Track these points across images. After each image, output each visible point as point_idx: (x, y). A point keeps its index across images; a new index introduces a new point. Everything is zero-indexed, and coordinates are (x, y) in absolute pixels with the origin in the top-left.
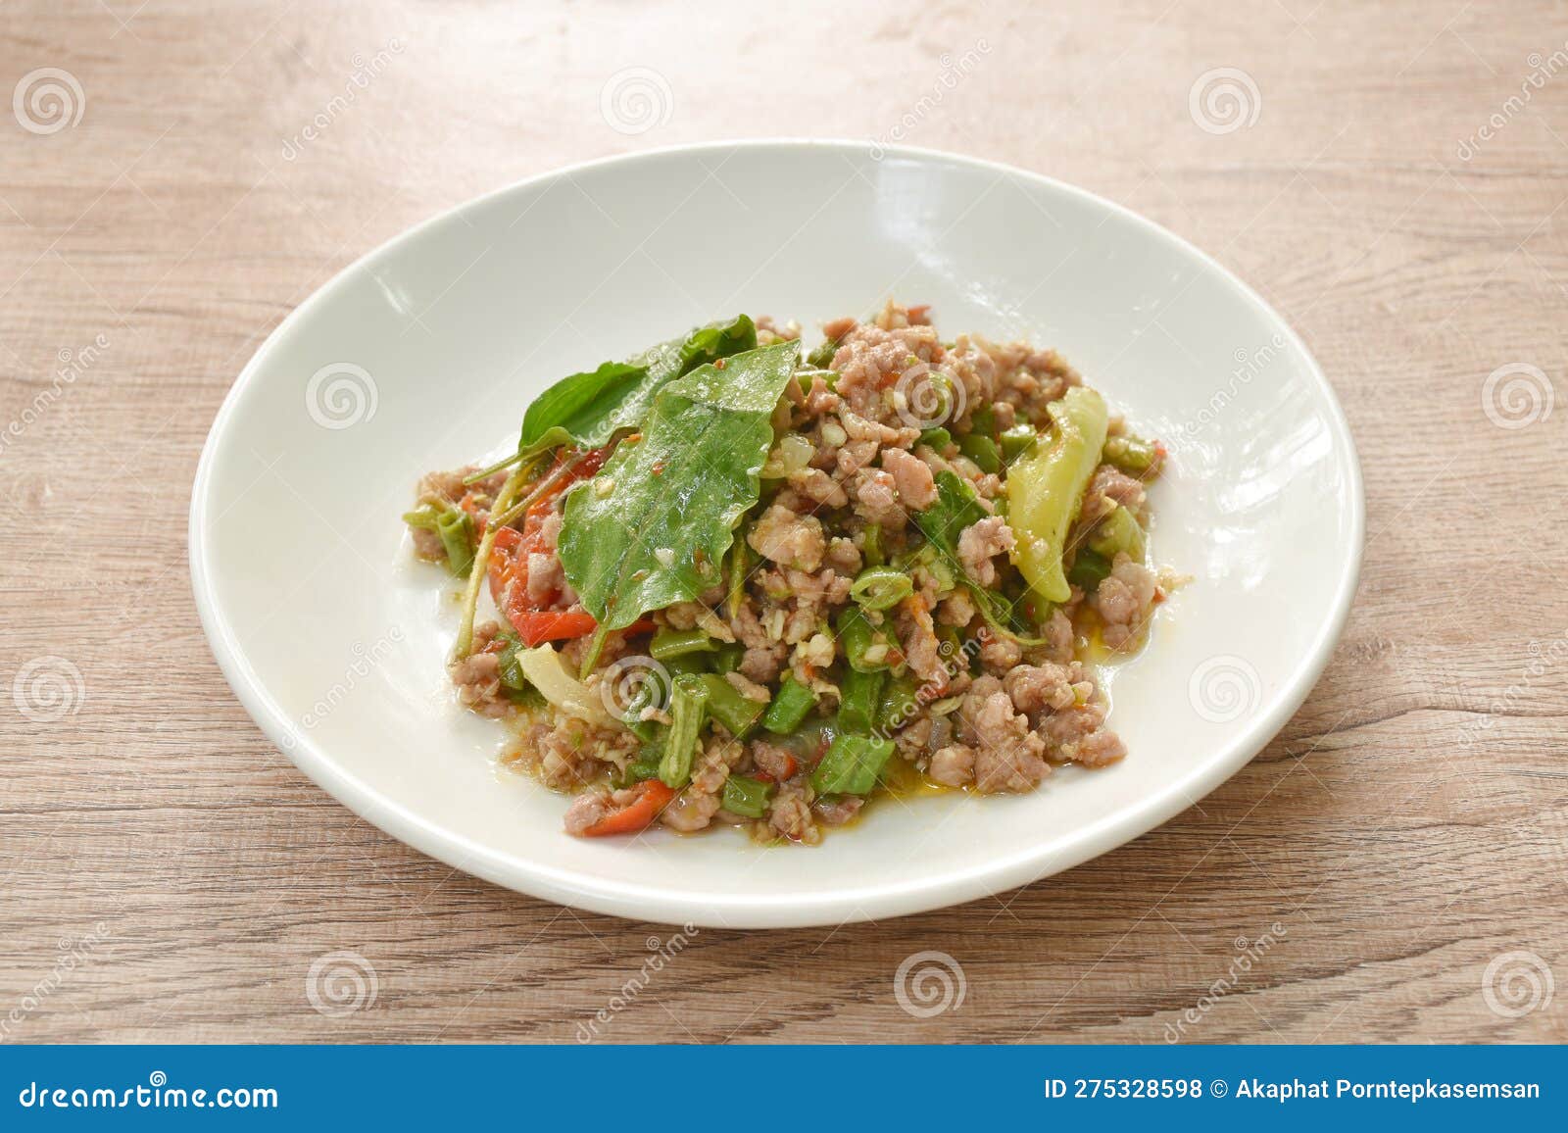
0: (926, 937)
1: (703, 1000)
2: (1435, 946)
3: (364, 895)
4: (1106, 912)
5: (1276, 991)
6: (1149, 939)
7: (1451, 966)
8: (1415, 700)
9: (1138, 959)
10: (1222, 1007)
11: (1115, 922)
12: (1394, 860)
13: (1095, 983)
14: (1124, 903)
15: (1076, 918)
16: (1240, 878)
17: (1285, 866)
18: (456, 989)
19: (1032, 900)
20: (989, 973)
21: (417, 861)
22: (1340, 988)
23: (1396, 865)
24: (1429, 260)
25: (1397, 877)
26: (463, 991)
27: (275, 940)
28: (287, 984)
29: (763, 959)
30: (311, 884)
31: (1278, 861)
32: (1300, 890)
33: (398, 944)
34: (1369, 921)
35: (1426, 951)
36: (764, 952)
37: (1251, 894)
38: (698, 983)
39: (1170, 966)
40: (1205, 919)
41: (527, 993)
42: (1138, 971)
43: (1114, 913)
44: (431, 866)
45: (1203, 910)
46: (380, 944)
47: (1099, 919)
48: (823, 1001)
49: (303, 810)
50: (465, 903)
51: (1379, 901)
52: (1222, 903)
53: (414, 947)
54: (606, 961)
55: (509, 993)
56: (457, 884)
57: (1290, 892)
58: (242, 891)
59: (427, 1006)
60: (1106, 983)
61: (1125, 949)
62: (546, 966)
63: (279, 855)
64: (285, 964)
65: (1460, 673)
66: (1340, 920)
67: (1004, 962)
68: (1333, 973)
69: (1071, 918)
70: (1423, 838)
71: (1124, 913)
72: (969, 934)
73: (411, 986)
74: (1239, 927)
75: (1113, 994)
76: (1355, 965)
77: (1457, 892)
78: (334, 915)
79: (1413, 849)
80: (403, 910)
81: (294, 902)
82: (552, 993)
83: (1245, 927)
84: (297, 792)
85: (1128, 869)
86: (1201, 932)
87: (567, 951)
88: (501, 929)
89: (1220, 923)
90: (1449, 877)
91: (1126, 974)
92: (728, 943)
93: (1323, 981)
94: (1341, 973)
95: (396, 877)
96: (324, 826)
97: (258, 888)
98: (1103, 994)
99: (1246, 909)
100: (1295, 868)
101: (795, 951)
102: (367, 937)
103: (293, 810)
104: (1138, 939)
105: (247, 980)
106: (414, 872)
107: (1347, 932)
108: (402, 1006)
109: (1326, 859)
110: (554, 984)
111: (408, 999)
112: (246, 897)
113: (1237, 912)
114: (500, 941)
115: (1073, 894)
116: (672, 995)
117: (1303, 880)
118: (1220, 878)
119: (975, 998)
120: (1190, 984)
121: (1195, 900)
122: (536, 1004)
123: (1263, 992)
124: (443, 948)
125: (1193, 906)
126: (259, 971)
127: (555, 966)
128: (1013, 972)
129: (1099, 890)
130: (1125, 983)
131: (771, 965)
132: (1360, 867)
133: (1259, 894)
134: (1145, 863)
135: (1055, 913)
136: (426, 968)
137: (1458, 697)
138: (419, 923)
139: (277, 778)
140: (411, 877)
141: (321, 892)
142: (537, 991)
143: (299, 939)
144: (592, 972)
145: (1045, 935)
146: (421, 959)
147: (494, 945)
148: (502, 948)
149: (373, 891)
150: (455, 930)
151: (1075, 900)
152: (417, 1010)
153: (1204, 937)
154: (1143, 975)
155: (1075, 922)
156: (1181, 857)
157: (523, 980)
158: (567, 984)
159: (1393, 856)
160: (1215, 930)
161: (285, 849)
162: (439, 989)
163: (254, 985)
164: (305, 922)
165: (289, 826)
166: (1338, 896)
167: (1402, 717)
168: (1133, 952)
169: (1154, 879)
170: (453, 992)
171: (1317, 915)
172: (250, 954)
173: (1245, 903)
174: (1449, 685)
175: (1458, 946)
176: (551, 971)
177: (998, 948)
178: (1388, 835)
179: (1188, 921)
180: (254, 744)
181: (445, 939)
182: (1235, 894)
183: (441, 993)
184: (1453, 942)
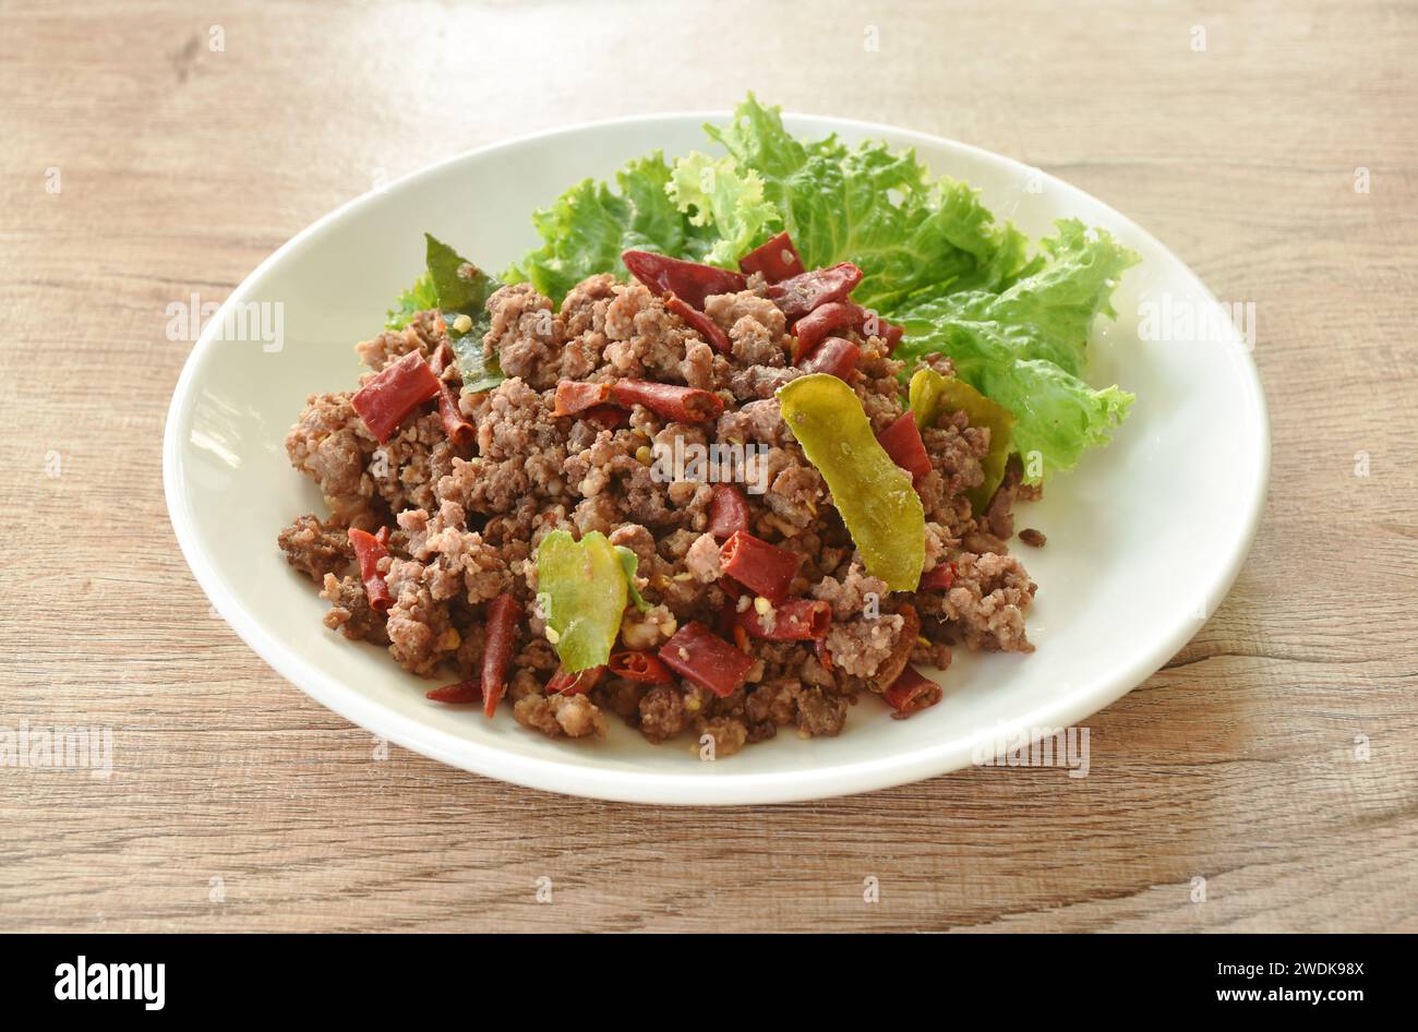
0: (736, 856)
1: (520, 911)
2: (1223, 871)
3: (204, 812)
4: (910, 836)
5: (1068, 910)
6: (948, 861)
7: (1238, 890)
8: (1217, 646)
9: (938, 878)
10: (1015, 923)
11: (918, 845)
12: (1189, 792)
13: (894, 900)
14: (927, 828)
15: (881, 841)
16: (1040, 807)
17: (1083, 796)
18: (285, 898)
19: (839, 825)
20: (795, 890)
21: (256, 781)
22: (1130, 908)
23: (1190, 796)
24: (1256, 247)
25: (1191, 808)
26: (291, 900)
27: (117, 852)
28: (127, 891)
29: (579, 875)
30: (155, 801)
31: (1077, 792)
32: (1097, 819)
33: (233, 857)
34: (1159, 847)
35: (1216, 875)
36: (580, 868)
37: (1049, 821)
38: (517, 895)
39: (967, 886)
40: (1005, 843)
41: (353, 902)
42: (936, 890)
43: (917, 837)
44: (269, 787)
45: (1001, 835)
46: (215, 856)
47: (902, 842)
48: (633, 913)
49: (150, 734)
50: (299, 820)
51: (1172, 829)
52: (1022, 829)
53: (249, 859)
54: (429, 875)
55: (336, 903)
56: (293, 803)
57: (1087, 820)
58: (89, 807)
59: (258, 913)
60: (906, 901)
61: (926, 869)
62: (374, 878)
63: (126, 774)
64: (125, 874)
65: (1262, 623)
66: (1135, 846)
67: (809, 880)
68: (1124, 894)
69: (876, 841)
70: (1217, 773)
71: (926, 837)
72: (777, 854)
73: (244, 894)
74: (1035, 851)
75: (912, 911)
76: (1146, 888)
77: (1249, 822)
78: (174, 830)
79: (1207, 783)
80: (239, 827)
81: (137, 818)
82: (377, 903)
83: (1041, 851)
84: (146, 718)
85: (932, 797)
86: (999, 855)
87: (393, 865)
88: (332, 845)
89: (1018, 847)
90: (1240, 808)
91: (925, 893)
92: (546, 860)
93: (1115, 901)
94: (1131, 894)
95: (235, 796)
96: (171, 749)
97: (104, 804)
98: (903, 910)
99: (1043, 835)
100: (1093, 798)
101: (610, 867)
102: (206, 850)
103: (142, 734)
104: (939, 860)
105: (89, 888)
106: (251, 792)
107: (1141, 857)
108: (232, 913)
109: (1122, 790)
110: (379, 895)
111: (242, 906)
112: (92, 812)
113: (1036, 837)
114: (330, 855)
115: (879, 819)
116: (491, 906)
117: (1100, 809)
118: (1021, 806)
119: (779, 913)
120: (987, 903)
121: (996, 826)
122: (361, 913)
123: (1056, 911)
124: (276, 860)
125: (994, 832)
126: (102, 879)
127: (381, 879)
128: (817, 890)
129: (903, 816)
130: (923, 901)
131: (587, 879)
132: (1156, 798)
133: (1056, 821)
134: (949, 793)
135: (861, 836)
136: (258, 879)
137: (1259, 644)
138: (254, 838)
139: (128, 706)
140: (249, 796)
141: (163, 809)
142: (362, 901)
143: (139, 851)
144: (416, 885)
145: (849, 856)
146: (254, 870)
147: (324, 859)
148: (331, 861)
149: (213, 809)
150: (288, 845)
151: (881, 825)
152: (248, 917)
153: (1002, 860)
154: (941, 894)
155: (879, 845)
156: (984, 786)
157: (350, 891)
158: (391, 895)
159: (1189, 789)
160: (1013, 854)
161: (131, 769)
162: (270, 897)
163: (94, 892)
164: (147, 836)
165: (137, 749)
166: (1132, 824)
167: (1205, 662)
168: (933, 872)
169: (958, 807)
170: (281, 901)
171: (1111, 841)
172: (92, 863)
173: (1043, 829)
174: (1251, 633)
175: (1245, 871)
176: (377, 883)
177: (805, 867)
178: (1185, 770)
179: (987, 845)
180: (106, 674)
181: (279, 853)
182: (1033, 821)
183: (271, 902)
184: (1241, 867)
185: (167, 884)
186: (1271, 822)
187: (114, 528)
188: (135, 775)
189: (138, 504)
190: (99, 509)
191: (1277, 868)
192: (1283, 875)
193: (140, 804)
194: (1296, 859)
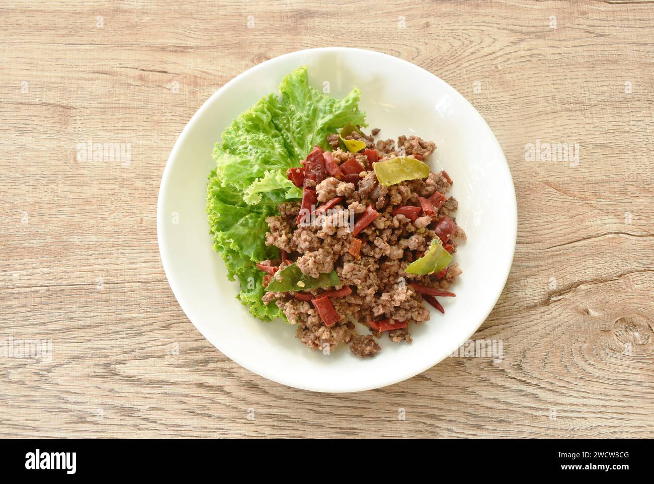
185: (185, 341)
186: (501, 309)
187: (146, 194)
188: (169, 299)
189: (151, 182)
190: (140, 185)
191: (501, 327)
192: (503, 329)
193: (173, 310)
194: (507, 323)
